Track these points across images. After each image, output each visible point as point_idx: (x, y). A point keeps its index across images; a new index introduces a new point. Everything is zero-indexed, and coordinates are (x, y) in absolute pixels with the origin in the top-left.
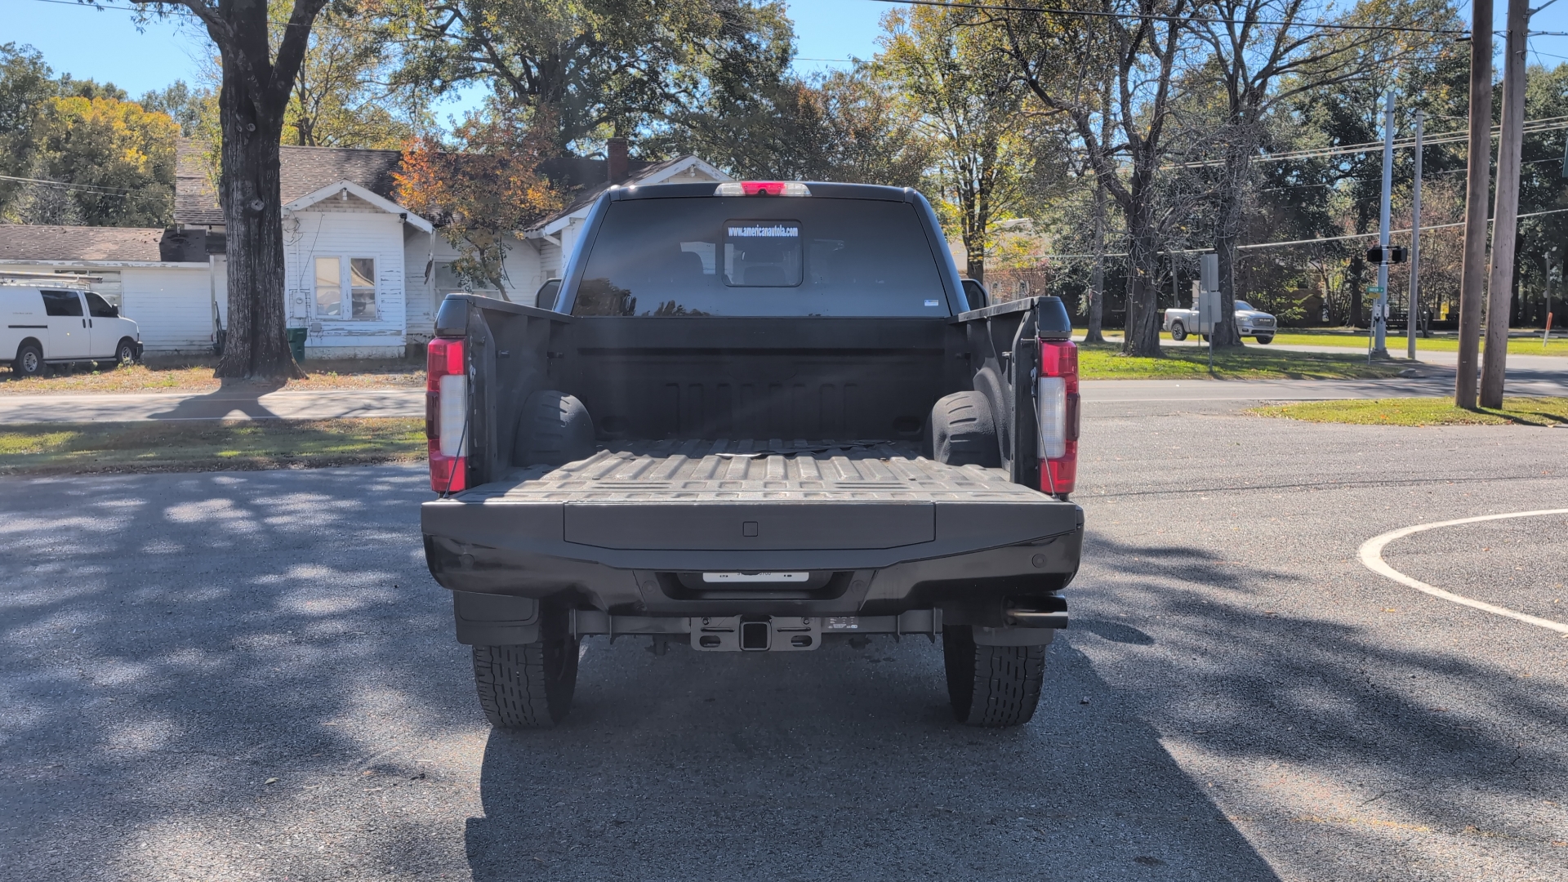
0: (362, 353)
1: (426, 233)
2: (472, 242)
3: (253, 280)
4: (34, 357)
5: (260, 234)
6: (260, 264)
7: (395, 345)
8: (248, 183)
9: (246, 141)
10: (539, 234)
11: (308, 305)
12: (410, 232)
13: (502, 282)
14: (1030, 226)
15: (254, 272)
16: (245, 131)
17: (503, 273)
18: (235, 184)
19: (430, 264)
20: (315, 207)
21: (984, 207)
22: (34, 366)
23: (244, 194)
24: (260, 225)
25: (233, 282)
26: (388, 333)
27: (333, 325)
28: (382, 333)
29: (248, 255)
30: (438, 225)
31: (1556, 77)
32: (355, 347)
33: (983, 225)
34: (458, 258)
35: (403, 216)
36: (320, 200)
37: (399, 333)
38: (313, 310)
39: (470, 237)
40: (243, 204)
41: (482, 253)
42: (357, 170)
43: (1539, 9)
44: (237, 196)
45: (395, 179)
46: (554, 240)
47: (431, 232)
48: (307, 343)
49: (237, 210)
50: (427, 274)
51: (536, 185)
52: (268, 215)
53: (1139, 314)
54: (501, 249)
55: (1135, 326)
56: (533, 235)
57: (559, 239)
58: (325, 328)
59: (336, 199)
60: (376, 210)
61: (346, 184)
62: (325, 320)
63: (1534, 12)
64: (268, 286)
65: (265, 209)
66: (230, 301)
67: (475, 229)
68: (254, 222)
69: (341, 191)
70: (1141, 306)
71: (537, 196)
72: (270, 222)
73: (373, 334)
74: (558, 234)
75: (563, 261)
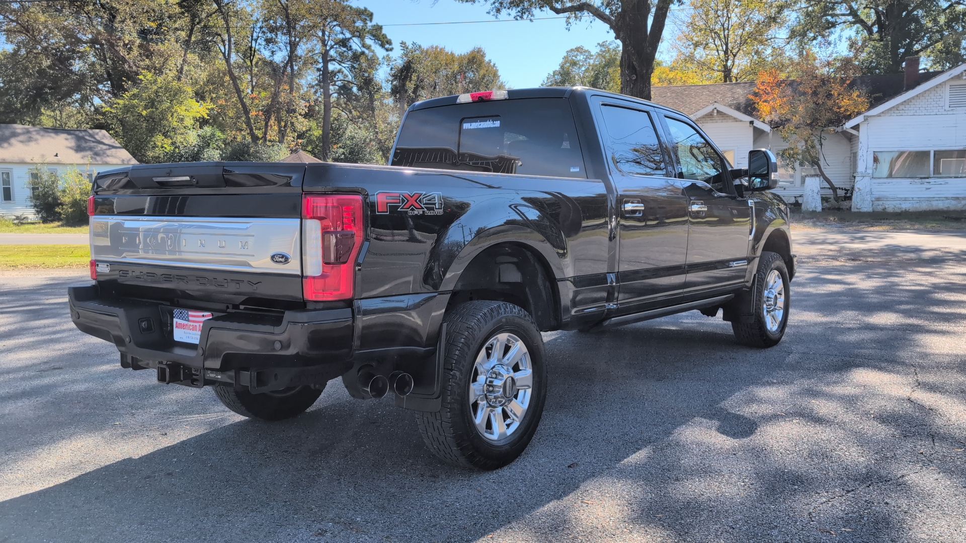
1: (766, 133)
2: (799, 136)
9: (632, 85)
10: (843, 129)
12: (758, 132)
13: (821, 163)
16: (631, 80)
17: (821, 156)
20: (698, 121)
30: (776, 127)
34: (787, 148)
35: (752, 123)
36: (700, 116)
39: (797, 133)
45: (751, 100)
46: (854, 132)
47: (769, 132)
51: (849, 95)
54: (820, 141)
56: (839, 129)
57: (858, 131)
59: (711, 115)
60: (736, 120)
61: (716, 105)
69: (713, 110)
74: (856, 128)
75: (860, 145)
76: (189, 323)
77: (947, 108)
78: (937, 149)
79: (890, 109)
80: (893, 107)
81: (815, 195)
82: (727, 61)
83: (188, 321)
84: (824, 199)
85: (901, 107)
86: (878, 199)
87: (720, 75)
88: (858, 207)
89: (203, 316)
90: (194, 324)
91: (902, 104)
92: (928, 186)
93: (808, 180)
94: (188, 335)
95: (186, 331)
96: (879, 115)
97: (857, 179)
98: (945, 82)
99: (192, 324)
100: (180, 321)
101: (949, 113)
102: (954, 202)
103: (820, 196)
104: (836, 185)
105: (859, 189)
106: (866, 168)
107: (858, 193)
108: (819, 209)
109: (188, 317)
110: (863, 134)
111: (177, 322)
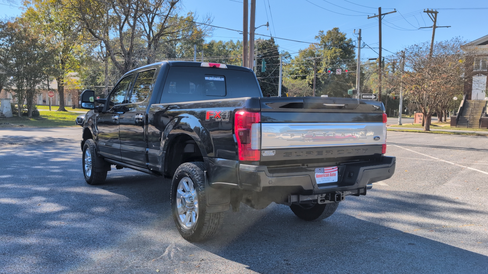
31: (219, 44)
33: (63, 74)
43: (257, 28)
63: (256, 28)
76: (325, 174)
83: (324, 172)
89: (333, 169)
90: (327, 173)
94: (324, 180)
95: (323, 178)
99: (326, 174)
100: (318, 174)
109: (324, 171)
111: (317, 175)
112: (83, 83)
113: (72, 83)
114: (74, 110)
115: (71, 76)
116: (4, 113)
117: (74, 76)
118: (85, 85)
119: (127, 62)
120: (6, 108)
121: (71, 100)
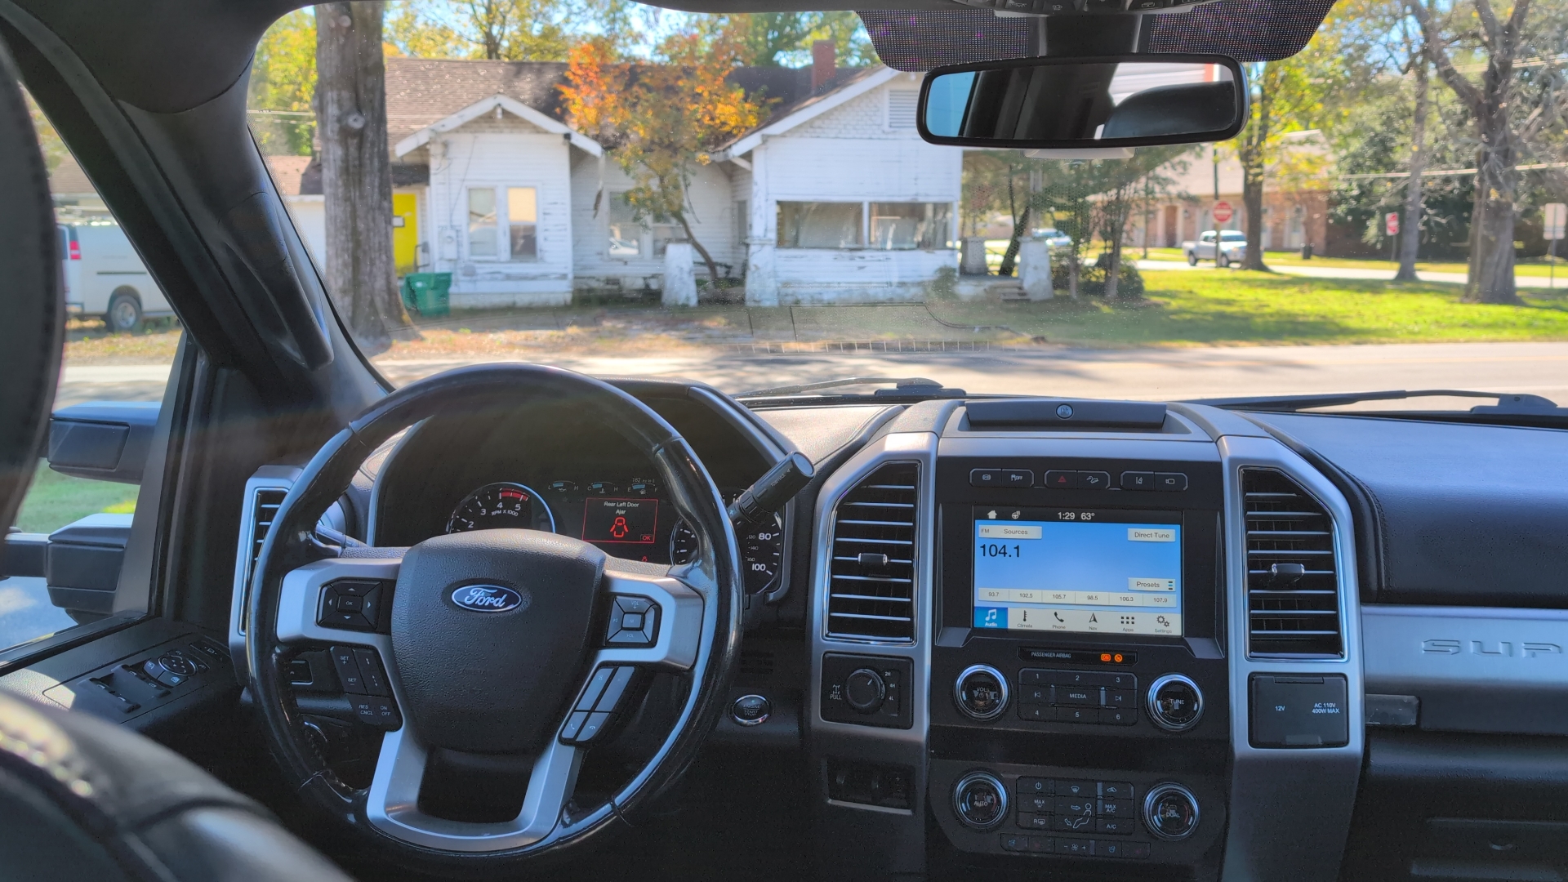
0: (522, 300)
1: (595, 158)
2: (649, 166)
3: (354, 215)
4: (131, 309)
5: (360, 158)
6: (362, 197)
7: (561, 291)
8: (345, 94)
9: (342, 40)
10: (726, 156)
11: (459, 244)
12: (578, 157)
13: (686, 216)
14: (1322, 139)
15: (354, 206)
16: (339, 26)
17: (686, 204)
18: (331, 95)
19: (599, 196)
20: (465, 127)
21: (1265, 117)
22: (132, 320)
23: (340, 106)
24: (360, 147)
25: (331, 220)
26: (553, 276)
27: (488, 268)
28: (545, 276)
29: (346, 186)
30: (609, 146)
32: (514, 294)
33: (1262, 138)
34: (632, 187)
35: (567, 136)
36: (471, 118)
37: (564, 277)
38: (465, 249)
39: (647, 160)
40: (339, 120)
41: (662, 180)
42: (527, 85)
44: (332, 110)
45: (562, 93)
46: (744, 164)
47: (600, 156)
48: (452, 289)
49: (332, 128)
50: (596, 207)
51: (727, 97)
52: (370, 134)
53: (1490, 247)
54: (685, 178)
55: (1483, 264)
56: (719, 158)
57: (751, 161)
58: (479, 271)
59: (489, 117)
60: (537, 130)
61: (501, 99)
62: (479, 262)
64: (372, 225)
65: (366, 126)
66: (328, 244)
67: (651, 151)
68: (353, 142)
69: (495, 108)
70: (1493, 239)
71: (729, 111)
72: (373, 144)
73: (534, 278)
74: (748, 156)
75: (755, 188)
77: (886, 128)
78: (872, 199)
79: (800, 126)
80: (805, 123)
81: (685, 276)
82: (491, 24)
84: (699, 283)
85: (818, 123)
86: (786, 284)
87: (480, 49)
88: (757, 298)
91: (818, 117)
92: (860, 263)
93: (672, 249)
96: (783, 135)
97: (753, 249)
98: (882, 86)
101: (890, 136)
102: (900, 291)
103: (693, 278)
104: (715, 258)
105: (755, 266)
106: (766, 230)
107: (756, 275)
108: (693, 302)
110: (759, 167)
112: (1346, 165)
113: (1291, 168)
114: (1307, 262)
115: (1291, 143)
116: (1026, 286)
117: (1301, 143)
118: (1352, 172)
119: (1500, 63)
120: (1036, 268)
121: (1302, 229)
